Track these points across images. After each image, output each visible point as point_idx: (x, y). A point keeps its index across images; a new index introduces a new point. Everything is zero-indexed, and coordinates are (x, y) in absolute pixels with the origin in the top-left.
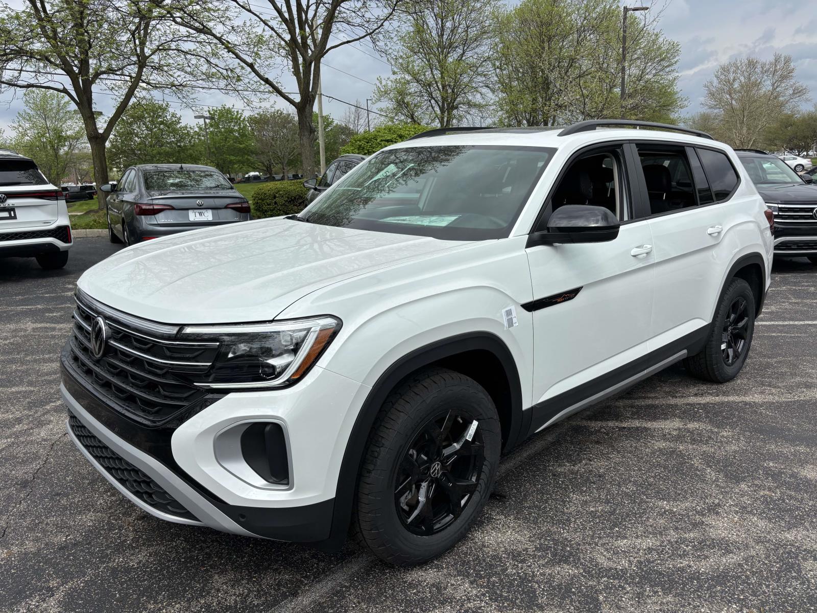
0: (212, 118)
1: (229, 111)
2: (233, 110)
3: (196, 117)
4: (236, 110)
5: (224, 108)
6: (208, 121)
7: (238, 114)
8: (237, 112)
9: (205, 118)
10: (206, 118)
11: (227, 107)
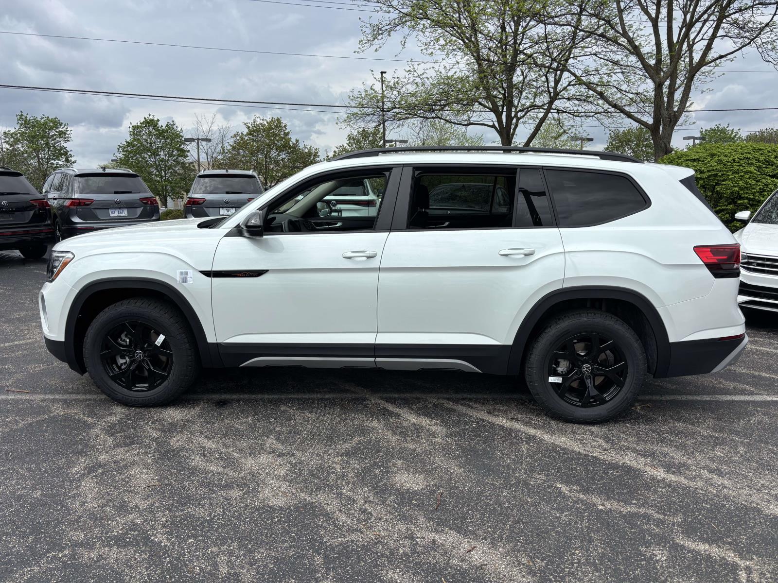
0: (702, 138)
1: (723, 131)
2: (727, 129)
3: (685, 138)
4: (731, 129)
5: (718, 127)
6: (697, 142)
7: (732, 133)
8: (733, 131)
9: (694, 138)
10: (697, 138)
11: (721, 127)
